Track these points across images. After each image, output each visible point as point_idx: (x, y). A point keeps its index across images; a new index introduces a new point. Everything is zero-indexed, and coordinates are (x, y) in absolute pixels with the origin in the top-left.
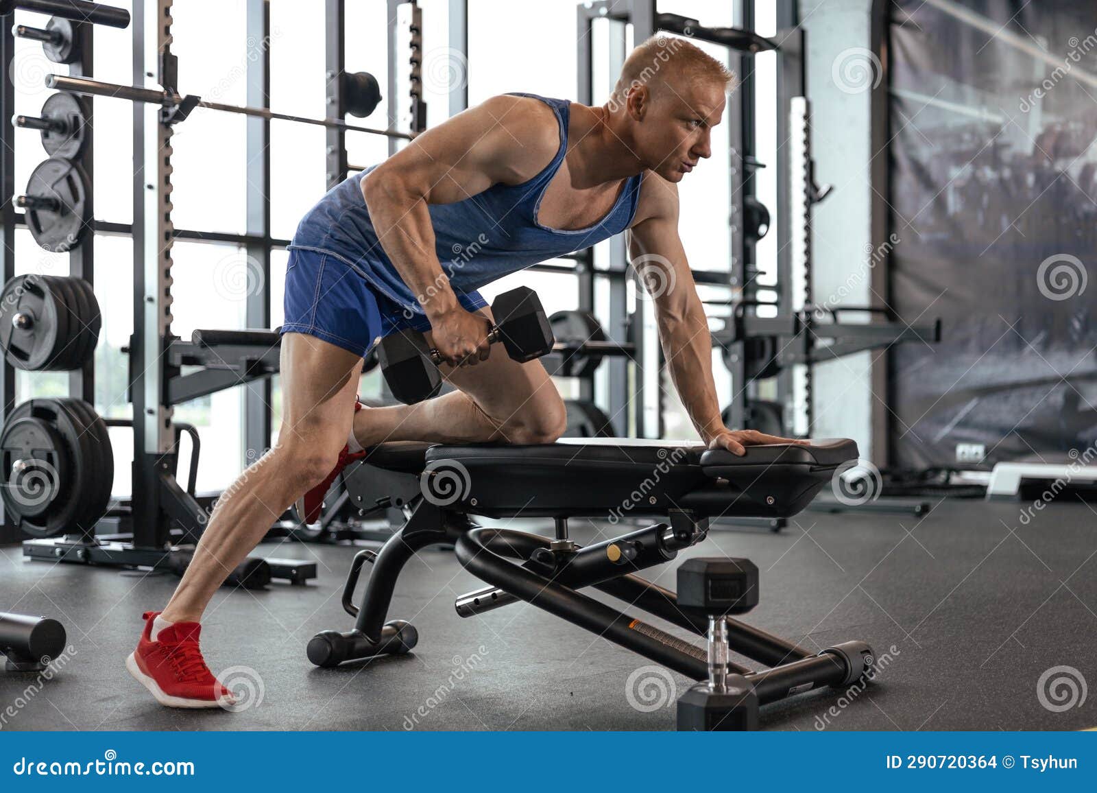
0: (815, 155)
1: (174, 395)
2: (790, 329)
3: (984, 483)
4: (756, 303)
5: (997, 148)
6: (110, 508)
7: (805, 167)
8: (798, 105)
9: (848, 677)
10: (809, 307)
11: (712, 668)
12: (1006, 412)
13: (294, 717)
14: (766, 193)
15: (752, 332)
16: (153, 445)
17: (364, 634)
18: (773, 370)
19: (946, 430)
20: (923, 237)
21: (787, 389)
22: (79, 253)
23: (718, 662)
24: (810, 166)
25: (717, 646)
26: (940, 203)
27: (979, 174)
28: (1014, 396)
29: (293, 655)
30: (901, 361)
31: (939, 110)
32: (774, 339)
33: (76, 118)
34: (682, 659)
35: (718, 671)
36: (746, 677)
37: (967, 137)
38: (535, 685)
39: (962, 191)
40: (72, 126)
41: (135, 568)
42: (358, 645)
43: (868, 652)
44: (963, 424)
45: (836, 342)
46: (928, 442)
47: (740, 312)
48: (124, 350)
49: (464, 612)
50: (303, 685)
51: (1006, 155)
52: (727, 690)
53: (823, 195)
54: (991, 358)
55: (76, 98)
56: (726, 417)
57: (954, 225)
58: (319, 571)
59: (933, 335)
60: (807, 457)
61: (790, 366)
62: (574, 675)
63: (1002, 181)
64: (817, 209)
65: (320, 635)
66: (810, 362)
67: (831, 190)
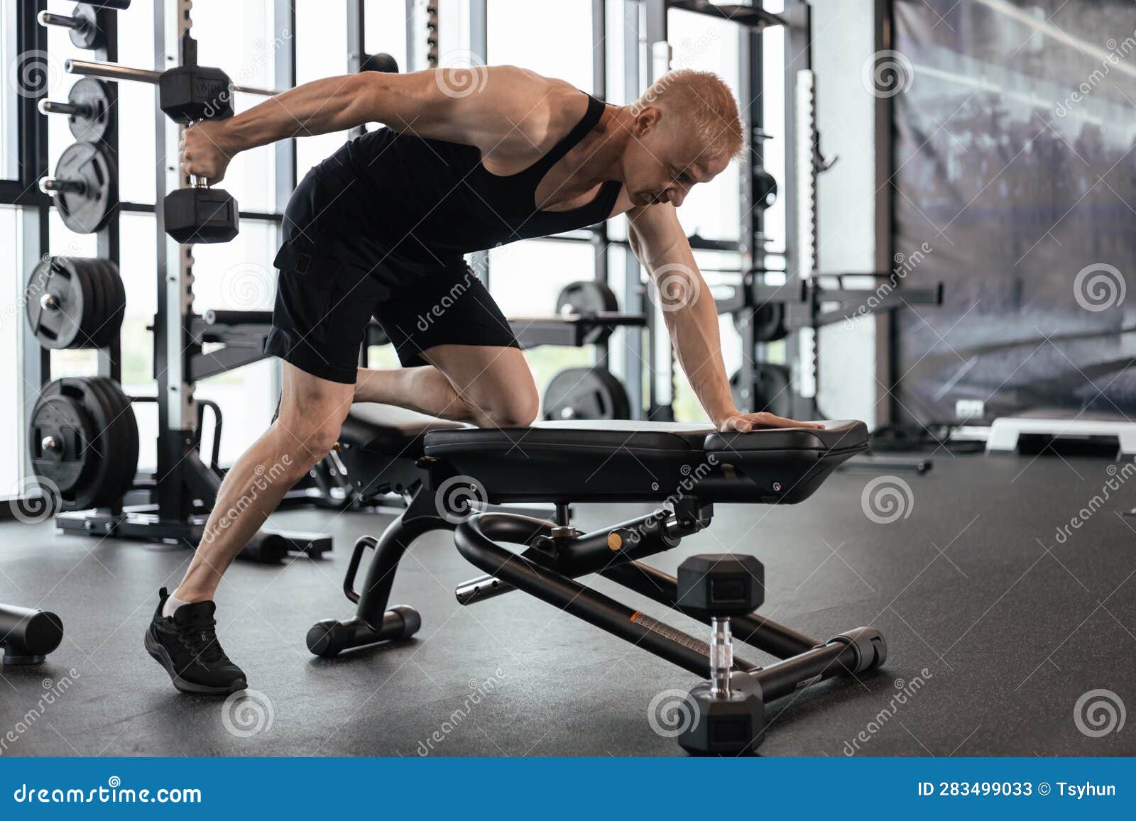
0: (821, 127)
1: (195, 373)
2: (797, 295)
3: (982, 439)
4: (764, 271)
5: (996, 116)
6: (137, 481)
7: (812, 138)
8: (804, 77)
9: (858, 665)
10: (815, 274)
11: (715, 673)
12: (1005, 370)
13: (282, 721)
14: (773, 164)
15: (761, 298)
16: (176, 421)
17: (365, 622)
18: (781, 333)
19: (946, 388)
20: (925, 203)
21: (794, 352)
22: (105, 234)
23: (720, 666)
24: (816, 137)
25: (720, 649)
26: (941, 171)
27: (979, 142)
28: (1012, 355)
29: (295, 643)
30: (903, 322)
31: (939, 81)
32: (782, 307)
33: (101, 103)
34: (686, 654)
35: (722, 676)
36: (751, 674)
37: (966, 105)
38: (536, 677)
39: (962, 158)
40: (97, 110)
41: (160, 541)
42: (360, 632)
43: (878, 638)
44: (964, 381)
45: (841, 307)
46: (928, 399)
47: (749, 280)
48: (149, 328)
49: (465, 599)
50: (298, 679)
51: (1004, 123)
52: (731, 695)
53: (829, 165)
54: (989, 318)
55: (101, 82)
56: (735, 381)
57: (954, 192)
58: (336, 545)
59: (935, 298)
60: (816, 442)
61: (798, 329)
62: (577, 664)
63: (1000, 149)
64: (823, 178)
65: (320, 624)
66: (816, 326)
67: (836, 159)
